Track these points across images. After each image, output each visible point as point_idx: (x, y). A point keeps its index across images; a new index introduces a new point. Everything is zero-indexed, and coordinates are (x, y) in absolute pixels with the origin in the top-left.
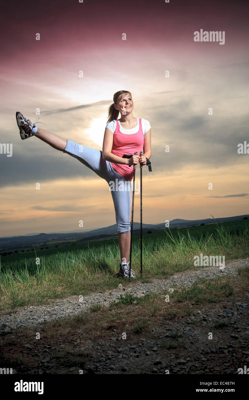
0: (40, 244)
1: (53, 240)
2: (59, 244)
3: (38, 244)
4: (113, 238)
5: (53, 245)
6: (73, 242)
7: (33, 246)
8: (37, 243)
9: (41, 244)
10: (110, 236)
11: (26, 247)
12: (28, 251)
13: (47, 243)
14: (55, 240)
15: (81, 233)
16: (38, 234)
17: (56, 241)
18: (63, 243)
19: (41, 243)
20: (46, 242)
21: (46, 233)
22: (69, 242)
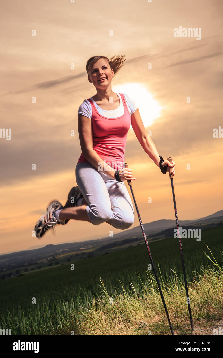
0: (47, 259)
1: (63, 252)
2: (72, 256)
3: (45, 259)
4: (141, 242)
5: (64, 258)
6: (90, 253)
7: (38, 262)
8: (43, 258)
9: (49, 259)
10: (136, 240)
11: (30, 265)
12: (33, 269)
13: (57, 257)
14: (66, 251)
15: (98, 240)
16: (44, 246)
17: (67, 253)
18: (77, 255)
19: (49, 257)
20: (55, 256)
21: (53, 244)
22: (84, 253)
